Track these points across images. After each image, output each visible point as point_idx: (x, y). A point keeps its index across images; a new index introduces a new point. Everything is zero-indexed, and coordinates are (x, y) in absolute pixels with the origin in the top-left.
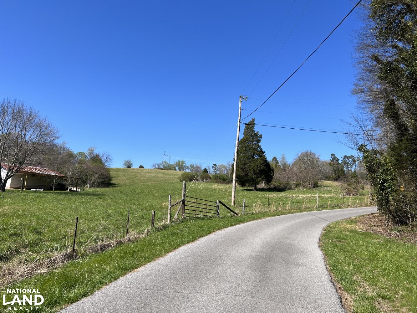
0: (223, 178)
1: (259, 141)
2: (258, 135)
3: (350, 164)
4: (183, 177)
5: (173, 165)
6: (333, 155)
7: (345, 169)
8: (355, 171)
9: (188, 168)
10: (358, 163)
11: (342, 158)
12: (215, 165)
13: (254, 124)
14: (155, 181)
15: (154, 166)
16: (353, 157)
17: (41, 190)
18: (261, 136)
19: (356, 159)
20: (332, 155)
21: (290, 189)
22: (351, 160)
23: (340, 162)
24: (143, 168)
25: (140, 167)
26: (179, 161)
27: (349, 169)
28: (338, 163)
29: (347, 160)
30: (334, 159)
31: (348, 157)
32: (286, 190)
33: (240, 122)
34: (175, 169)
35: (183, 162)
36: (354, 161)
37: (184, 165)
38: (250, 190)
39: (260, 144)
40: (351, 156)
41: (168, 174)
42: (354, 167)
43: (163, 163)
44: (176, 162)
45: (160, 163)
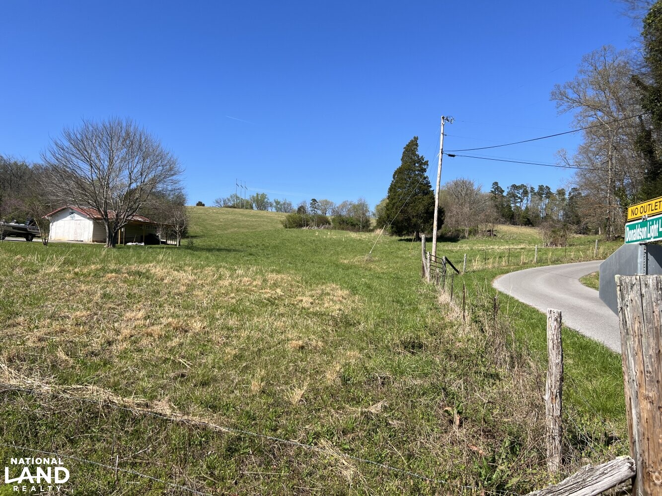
0: (352, 222)
1: (425, 170)
2: (424, 162)
3: (520, 198)
4: (289, 221)
5: (247, 202)
6: (496, 183)
7: (512, 205)
8: (527, 208)
9: (271, 205)
10: (532, 196)
11: (508, 188)
12: (314, 200)
13: (417, 145)
14: (239, 227)
15: (217, 202)
16: (524, 186)
17: (142, 244)
18: (426, 163)
19: (529, 190)
20: (494, 184)
21: (464, 237)
22: (521, 191)
23: (505, 194)
24: (204, 205)
25: (198, 205)
26: (258, 195)
27: (518, 205)
28: (503, 196)
29: (516, 191)
30: (497, 188)
31: (517, 187)
32: (459, 240)
33: (442, 152)
34: (252, 208)
35: (264, 196)
36: (525, 193)
37: (266, 200)
38: (410, 240)
39: (426, 174)
40: (522, 185)
41: (250, 216)
42: (525, 201)
43: (231, 197)
44: (253, 196)
45: (227, 198)
